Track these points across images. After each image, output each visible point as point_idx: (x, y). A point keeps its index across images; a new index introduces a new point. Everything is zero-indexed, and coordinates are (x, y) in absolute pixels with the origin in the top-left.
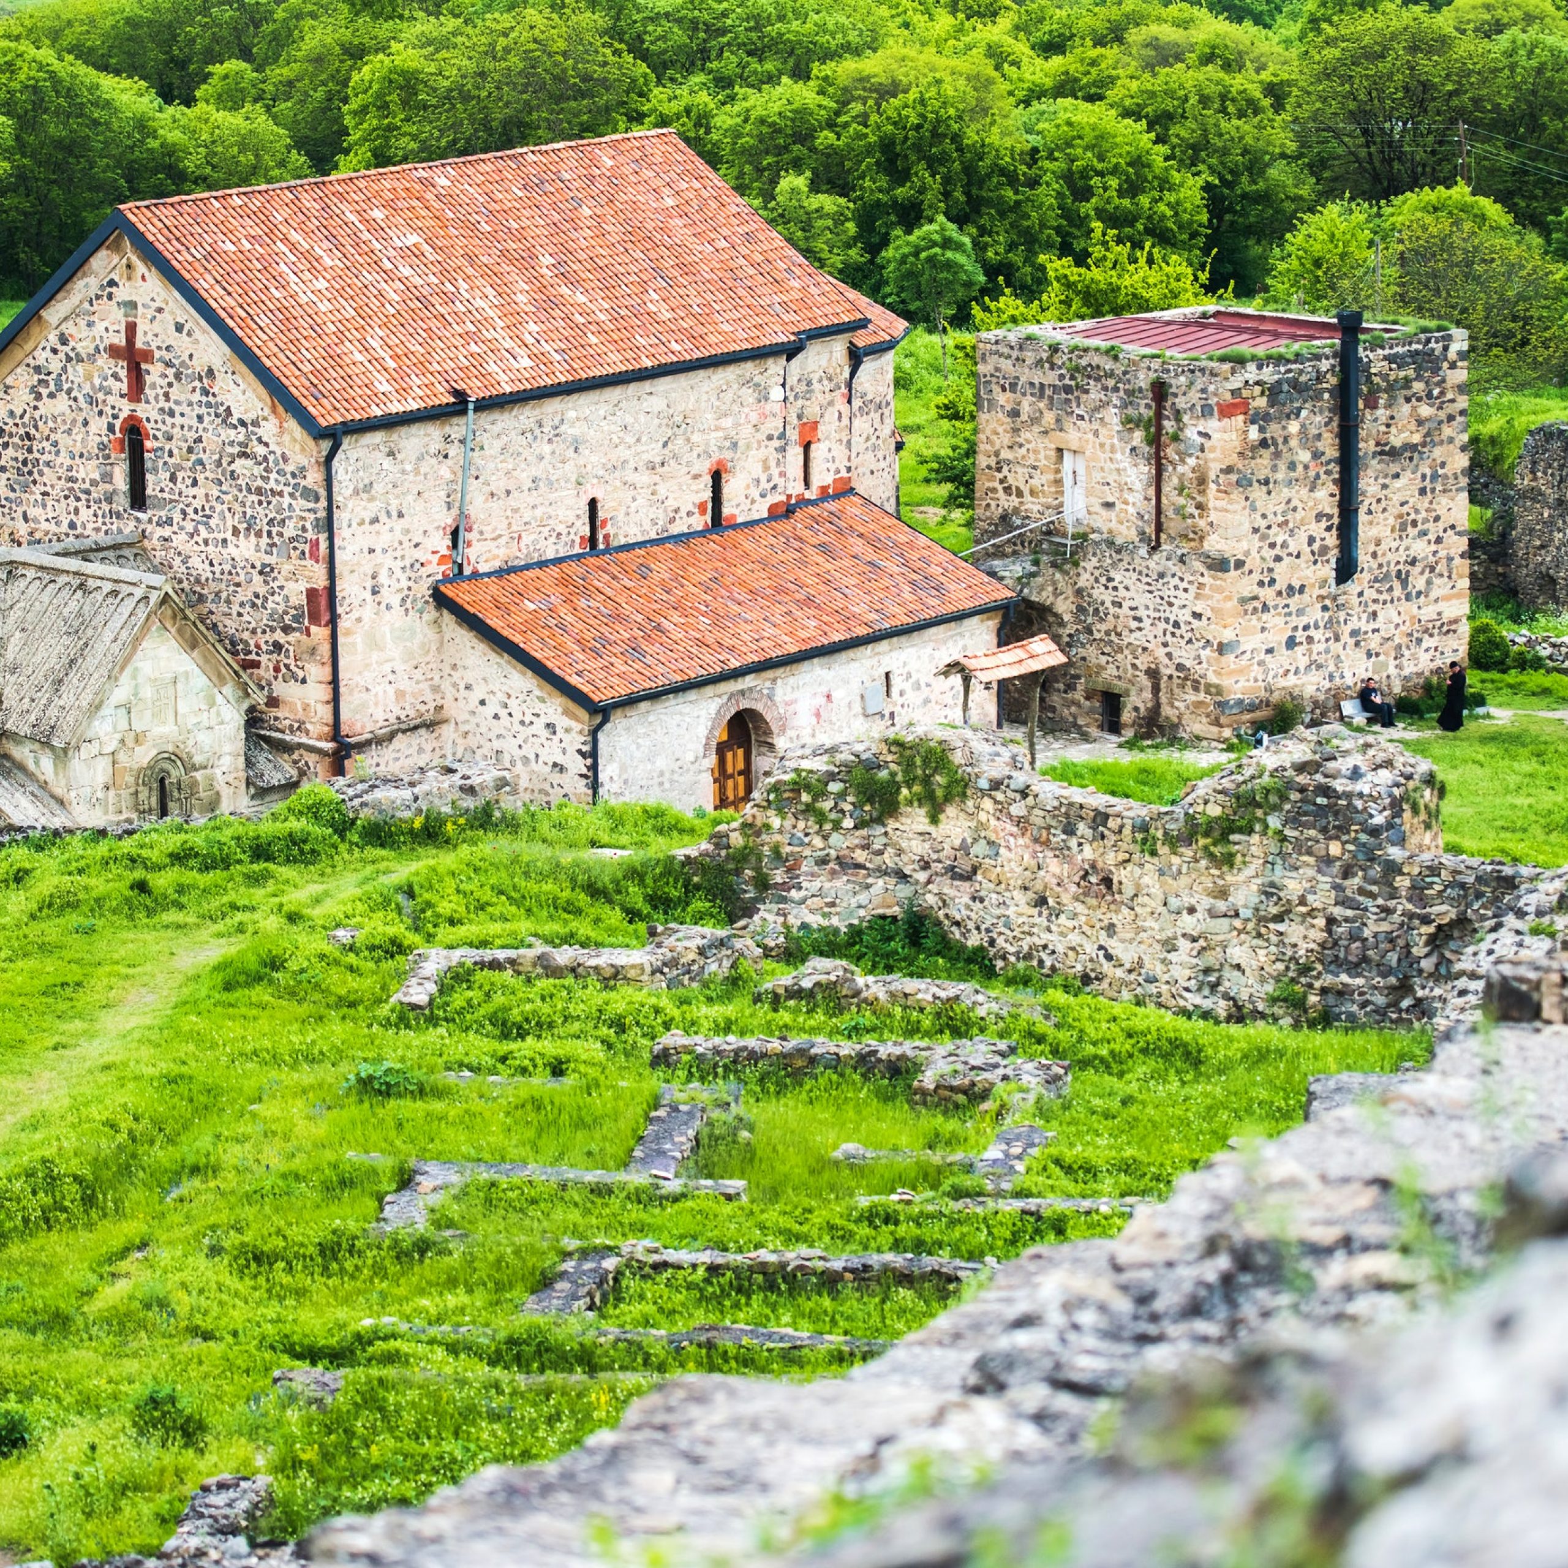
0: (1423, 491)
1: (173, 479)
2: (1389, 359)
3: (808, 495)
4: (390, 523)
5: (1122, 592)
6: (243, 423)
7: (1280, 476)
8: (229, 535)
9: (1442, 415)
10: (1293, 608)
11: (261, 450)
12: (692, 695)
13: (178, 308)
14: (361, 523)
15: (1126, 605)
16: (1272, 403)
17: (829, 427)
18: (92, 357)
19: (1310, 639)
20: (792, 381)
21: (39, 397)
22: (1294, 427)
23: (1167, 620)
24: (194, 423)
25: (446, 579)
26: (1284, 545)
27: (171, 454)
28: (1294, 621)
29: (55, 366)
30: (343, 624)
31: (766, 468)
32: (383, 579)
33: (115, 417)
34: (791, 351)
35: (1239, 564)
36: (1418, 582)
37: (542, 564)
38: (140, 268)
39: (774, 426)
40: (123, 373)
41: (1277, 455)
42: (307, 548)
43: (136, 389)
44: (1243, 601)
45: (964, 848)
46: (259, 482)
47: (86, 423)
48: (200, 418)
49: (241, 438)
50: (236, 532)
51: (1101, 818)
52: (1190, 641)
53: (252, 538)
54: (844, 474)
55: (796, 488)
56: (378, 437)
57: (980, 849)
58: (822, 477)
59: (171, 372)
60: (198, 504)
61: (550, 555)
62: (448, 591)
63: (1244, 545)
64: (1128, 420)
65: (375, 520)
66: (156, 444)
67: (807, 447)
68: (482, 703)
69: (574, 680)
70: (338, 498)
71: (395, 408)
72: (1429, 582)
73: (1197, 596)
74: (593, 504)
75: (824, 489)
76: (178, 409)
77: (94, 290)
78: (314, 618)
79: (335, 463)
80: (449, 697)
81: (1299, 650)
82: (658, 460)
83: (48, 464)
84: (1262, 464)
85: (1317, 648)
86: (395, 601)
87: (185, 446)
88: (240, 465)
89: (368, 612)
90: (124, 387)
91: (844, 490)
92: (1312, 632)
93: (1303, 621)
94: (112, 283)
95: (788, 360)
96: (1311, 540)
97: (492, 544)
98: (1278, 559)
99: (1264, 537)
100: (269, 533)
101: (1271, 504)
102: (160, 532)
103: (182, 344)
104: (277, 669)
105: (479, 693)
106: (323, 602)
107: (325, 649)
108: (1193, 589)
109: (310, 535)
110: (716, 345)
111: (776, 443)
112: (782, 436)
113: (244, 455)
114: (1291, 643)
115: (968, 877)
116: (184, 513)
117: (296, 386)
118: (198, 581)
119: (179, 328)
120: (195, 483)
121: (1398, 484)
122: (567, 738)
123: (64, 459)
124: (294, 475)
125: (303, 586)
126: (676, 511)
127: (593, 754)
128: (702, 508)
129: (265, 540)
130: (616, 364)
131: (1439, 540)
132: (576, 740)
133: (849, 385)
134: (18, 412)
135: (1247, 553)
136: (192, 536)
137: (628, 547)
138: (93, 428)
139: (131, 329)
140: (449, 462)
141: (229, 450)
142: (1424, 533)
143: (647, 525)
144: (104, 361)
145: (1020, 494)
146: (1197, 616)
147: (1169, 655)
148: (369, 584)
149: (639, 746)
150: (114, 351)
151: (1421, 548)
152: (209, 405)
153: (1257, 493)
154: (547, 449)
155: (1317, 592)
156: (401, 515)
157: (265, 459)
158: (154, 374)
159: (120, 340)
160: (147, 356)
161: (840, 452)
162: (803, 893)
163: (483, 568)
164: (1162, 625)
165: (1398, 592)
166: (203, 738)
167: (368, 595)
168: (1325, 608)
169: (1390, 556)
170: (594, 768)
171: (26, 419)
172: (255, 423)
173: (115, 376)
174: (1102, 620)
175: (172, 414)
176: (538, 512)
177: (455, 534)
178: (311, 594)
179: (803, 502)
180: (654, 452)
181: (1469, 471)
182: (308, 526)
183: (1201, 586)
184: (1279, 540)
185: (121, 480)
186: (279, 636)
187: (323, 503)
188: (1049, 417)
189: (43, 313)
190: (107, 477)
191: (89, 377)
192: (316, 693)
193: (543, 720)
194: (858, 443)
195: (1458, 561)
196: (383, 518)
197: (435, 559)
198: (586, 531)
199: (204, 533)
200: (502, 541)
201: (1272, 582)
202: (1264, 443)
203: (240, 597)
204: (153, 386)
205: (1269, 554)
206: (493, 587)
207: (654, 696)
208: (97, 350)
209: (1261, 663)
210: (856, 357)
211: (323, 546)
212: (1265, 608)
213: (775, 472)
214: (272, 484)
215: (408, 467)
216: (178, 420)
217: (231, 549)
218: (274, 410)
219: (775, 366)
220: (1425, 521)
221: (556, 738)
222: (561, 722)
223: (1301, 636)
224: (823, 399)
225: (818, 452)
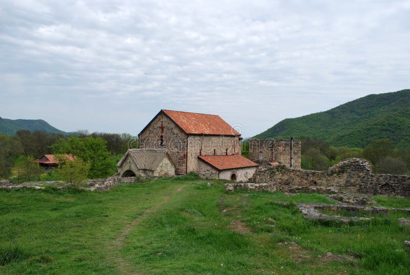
1: (166, 142)
2: (295, 143)
4: (194, 147)
6: (176, 134)
8: (173, 148)
9: (299, 150)
11: (178, 137)
12: (228, 171)
13: (169, 121)
14: (191, 147)
16: (285, 146)
17: (237, 146)
21: (149, 134)
22: (287, 149)
25: (199, 155)
27: (166, 139)
30: (188, 159)
31: (231, 150)
33: (159, 135)
34: (234, 136)
39: (232, 145)
41: (285, 151)
42: (184, 149)
43: (162, 131)
45: (287, 180)
46: (178, 141)
48: (171, 134)
49: (176, 136)
51: (314, 173)
54: (238, 152)
56: (193, 136)
57: (291, 180)
58: (236, 152)
59: (167, 129)
61: (210, 155)
62: (200, 157)
66: (164, 138)
69: (216, 167)
70: (188, 143)
74: (215, 149)
78: (184, 158)
79: (188, 139)
82: (221, 146)
83: (150, 142)
86: (194, 157)
87: (168, 138)
88: (175, 140)
89: (191, 158)
91: (238, 154)
102: (164, 149)
103: (169, 125)
104: (179, 165)
105: (203, 169)
106: (186, 156)
107: (186, 162)
109: (185, 147)
111: (232, 147)
113: (176, 138)
115: (288, 184)
116: (168, 146)
117: (184, 129)
119: (168, 123)
120: (169, 142)
123: (152, 141)
124: (182, 140)
126: (223, 152)
127: (219, 176)
129: (178, 149)
133: (239, 142)
134: (147, 136)
136: (168, 149)
137: (218, 156)
138: (156, 137)
139: (162, 125)
140: (200, 141)
141: (174, 138)
143: (220, 153)
144: (158, 129)
145: (254, 157)
148: (191, 154)
149: (223, 176)
150: (160, 127)
151: (297, 164)
152: (172, 132)
153: (284, 155)
154: (210, 142)
158: (165, 130)
160: (164, 127)
161: (238, 149)
166: (170, 172)
167: (191, 156)
172: (178, 134)
173: (160, 130)
175: (167, 134)
176: (209, 149)
177: (200, 151)
178: (184, 155)
179: (234, 154)
185: (160, 143)
186: (180, 161)
187: (186, 143)
188: (258, 149)
189: (151, 124)
190: (158, 143)
191: (156, 131)
192: (184, 167)
197: (198, 153)
198: (214, 153)
199: (170, 149)
200: (205, 152)
203: (175, 156)
206: (204, 157)
207: (225, 170)
208: (157, 127)
210: (239, 139)
211: (186, 149)
214: (180, 142)
215: (196, 141)
217: (174, 150)
218: (180, 132)
224: (236, 143)
225: (236, 149)
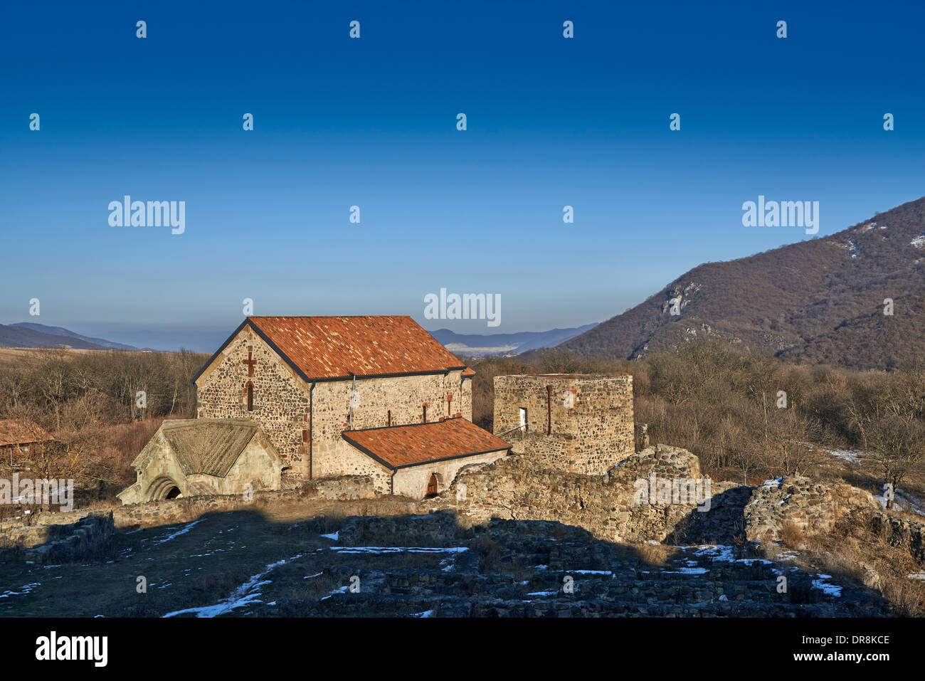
0: (622, 421)
1: (261, 400)
2: (613, 382)
3: (450, 417)
4: (329, 412)
5: (539, 448)
6: (284, 380)
7: (585, 413)
8: (278, 416)
9: (627, 399)
10: (589, 452)
11: (289, 388)
12: (421, 467)
13: (265, 346)
14: (320, 411)
15: (540, 452)
16: (583, 391)
17: (455, 397)
18: (238, 365)
19: (594, 462)
20: (446, 382)
21: (221, 378)
22: (588, 399)
23: (553, 455)
24: (269, 381)
25: (345, 431)
26: (587, 433)
27: (261, 392)
28: (590, 456)
29: (226, 368)
30: (314, 442)
31: (438, 407)
32: (326, 429)
33: (244, 382)
34: (446, 373)
35: (575, 438)
36: (622, 447)
37: (375, 429)
38: (254, 335)
39: (440, 395)
40: (247, 368)
41: (584, 406)
42: (303, 417)
43: (251, 374)
44: (576, 449)
46: (289, 398)
47: (235, 385)
48: (271, 380)
49: (284, 385)
50: (281, 415)
52: (561, 461)
53: (286, 416)
54: (459, 412)
55: (446, 414)
56: (326, 384)
58: (453, 412)
59: (262, 366)
60: (269, 407)
61: (377, 426)
62: (346, 434)
63: (576, 432)
64: (539, 397)
65: (324, 410)
66: (256, 389)
67: (449, 403)
68: (356, 469)
69: (386, 459)
70: (313, 402)
71: (332, 375)
72: (625, 447)
73: (563, 447)
74: (389, 412)
75: (454, 415)
76: (264, 378)
77: (239, 344)
78: (305, 440)
79: (313, 391)
80: (345, 467)
81: (591, 465)
82: (408, 401)
83: (222, 399)
84: (580, 409)
85: (596, 464)
86: (330, 436)
87: (265, 389)
88: (282, 393)
89: (321, 439)
90: (247, 373)
91: (459, 417)
92: (594, 460)
93: (593, 456)
94: (245, 341)
95: (445, 376)
96: (594, 432)
97: (360, 422)
98: (585, 437)
99: (581, 430)
100: (291, 414)
101: (583, 421)
102: (256, 417)
103: (266, 357)
104: (292, 457)
105: (355, 466)
106: (308, 435)
107: (308, 449)
108: (561, 445)
109: (305, 413)
110: (425, 369)
111: (441, 400)
112: (443, 398)
113: (284, 390)
114: (589, 463)
116: (264, 410)
117: (301, 367)
118: (268, 431)
119: (265, 352)
120: (268, 400)
121: (616, 418)
122: (383, 478)
123: (228, 397)
124: (300, 395)
125: (301, 430)
126: (413, 417)
127: (392, 483)
128: (420, 416)
129: (290, 416)
130: (397, 371)
131: (627, 435)
132: (386, 479)
133: (461, 386)
134: (214, 383)
135: (577, 435)
136: (266, 417)
137: (399, 426)
138: (237, 386)
139: (250, 354)
140: (347, 395)
141: (279, 389)
142: (623, 433)
143: (405, 420)
144: (241, 365)
145: (507, 422)
146: (563, 453)
147: (554, 466)
148: (322, 430)
149: (405, 482)
150: (245, 362)
151: (622, 437)
152: (274, 375)
153: (579, 417)
154: (376, 394)
155: (596, 448)
156: (332, 410)
157: (291, 391)
158: (257, 367)
159: (247, 358)
160: (255, 362)
161: (458, 405)
162: (470, 514)
163: (357, 428)
164: (552, 457)
165: (616, 450)
166: (268, 477)
167: (322, 434)
168: (598, 453)
169: (614, 439)
170: (392, 487)
171: (217, 386)
172: (288, 380)
173: (245, 370)
174: (533, 457)
175: (262, 379)
176: (373, 413)
177: (349, 417)
178: (304, 432)
179: (448, 419)
180: (407, 398)
181: (634, 416)
182: (304, 410)
183: (564, 444)
184: (585, 432)
185: (245, 402)
186: (293, 446)
187: (309, 403)
188: (515, 399)
189: (223, 352)
190: (241, 401)
191: (236, 371)
192: (304, 464)
193: (376, 473)
194: (463, 404)
195: (631, 442)
196: (327, 409)
197: (342, 424)
198: (387, 420)
199: (270, 416)
200: (363, 421)
201: (584, 444)
202: (581, 403)
203: (281, 435)
204: (256, 371)
205: (583, 435)
206: (360, 434)
207: (410, 466)
208: (239, 362)
209: (581, 468)
210: (463, 378)
211: (309, 417)
212: (582, 452)
213: (441, 408)
214: (293, 398)
215: (335, 395)
216: (264, 381)
217: (279, 420)
218: (294, 375)
219: (441, 376)
220: (623, 429)
221: (380, 479)
222: (382, 473)
223: (591, 461)
224: (454, 389)
225: (452, 404)
